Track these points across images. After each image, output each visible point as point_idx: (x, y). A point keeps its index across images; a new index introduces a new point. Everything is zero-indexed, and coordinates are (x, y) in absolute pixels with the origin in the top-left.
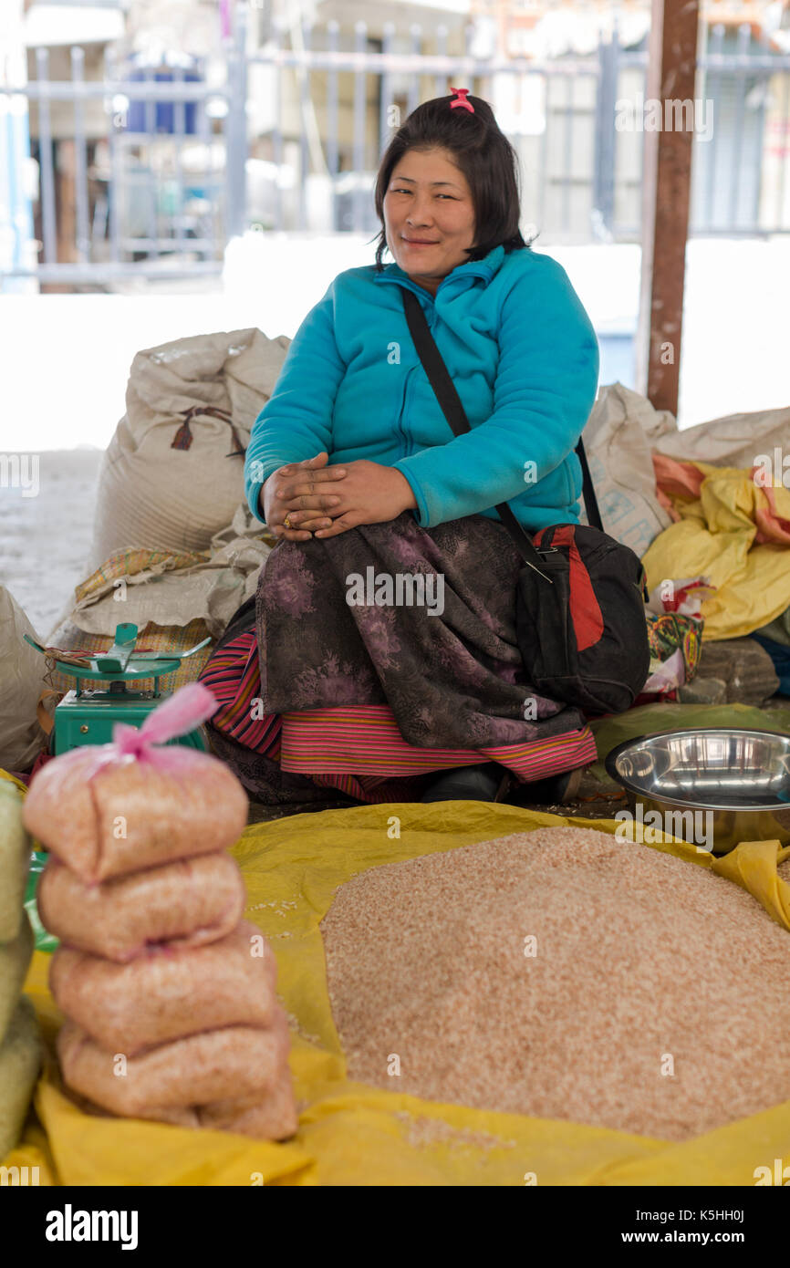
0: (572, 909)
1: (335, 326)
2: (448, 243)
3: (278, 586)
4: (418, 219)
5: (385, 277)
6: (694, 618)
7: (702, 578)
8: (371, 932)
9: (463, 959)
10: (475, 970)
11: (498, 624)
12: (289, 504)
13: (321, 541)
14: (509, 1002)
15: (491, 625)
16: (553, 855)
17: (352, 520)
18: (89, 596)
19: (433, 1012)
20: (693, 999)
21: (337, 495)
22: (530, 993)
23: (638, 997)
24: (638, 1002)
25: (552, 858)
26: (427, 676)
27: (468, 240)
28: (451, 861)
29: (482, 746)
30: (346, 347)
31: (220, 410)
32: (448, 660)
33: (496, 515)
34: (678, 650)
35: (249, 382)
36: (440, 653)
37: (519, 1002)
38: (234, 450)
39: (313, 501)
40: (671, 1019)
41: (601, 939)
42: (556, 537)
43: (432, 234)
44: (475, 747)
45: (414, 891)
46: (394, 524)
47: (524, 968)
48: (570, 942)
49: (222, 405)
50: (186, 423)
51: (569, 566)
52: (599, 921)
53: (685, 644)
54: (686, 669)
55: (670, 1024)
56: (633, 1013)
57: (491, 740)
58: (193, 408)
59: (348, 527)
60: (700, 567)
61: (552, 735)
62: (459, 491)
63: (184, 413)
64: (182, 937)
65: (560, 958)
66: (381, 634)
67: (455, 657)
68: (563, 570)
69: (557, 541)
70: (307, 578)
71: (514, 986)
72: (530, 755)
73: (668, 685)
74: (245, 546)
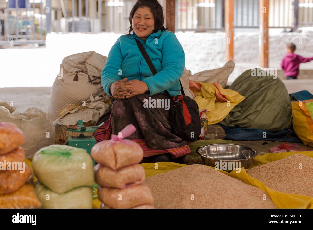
0: (207, 180)
1: (121, 49)
2: (149, 29)
3: (117, 110)
4: (142, 23)
5: (131, 37)
6: (205, 119)
7: (206, 109)
8: (155, 190)
9: (184, 193)
10: (188, 195)
11: (166, 119)
12: (119, 90)
13: (127, 99)
14: (198, 202)
15: (165, 119)
16: (197, 170)
17: (135, 93)
18: (61, 116)
19: (180, 205)
20: (241, 199)
21: (131, 88)
22: (203, 200)
23: (229, 199)
24: (229, 200)
25: (196, 171)
26: (153, 131)
27: (153, 28)
28: (170, 174)
29: (166, 149)
30: (124, 53)
31: (84, 71)
32: (158, 128)
33: (164, 93)
34: (203, 127)
35: (92, 64)
36: (156, 126)
37: (200, 202)
38: (89, 81)
39: (126, 89)
40: (237, 204)
41: (216, 187)
42: (179, 98)
43: (145, 27)
44: (165, 149)
45: (163, 181)
46: (143, 95)
47: (200, 194)
48: (209, 188)
49: (84, 70)
50: (77, 74)
51: (182, 105)
52: (215, 182)
53: (205, 125)
54: (205, 132)
55: (237, 205)
56: (228, 203)
57: (168, 147)
58: (78, 71)
59: (134, 95)
60: (204, 107)
61: (181, 146)
62: (158, 87)
63: (76, 72)
64: (133, 183)
65: (208, 191)
66: (142, 121)
67: (160, 127)
68: (181, 106)
69: (179, 99)
70: (124, 108)
71: (198, 198)
72: (177, 151)
73: (202, 135)
74: (98, 103)
